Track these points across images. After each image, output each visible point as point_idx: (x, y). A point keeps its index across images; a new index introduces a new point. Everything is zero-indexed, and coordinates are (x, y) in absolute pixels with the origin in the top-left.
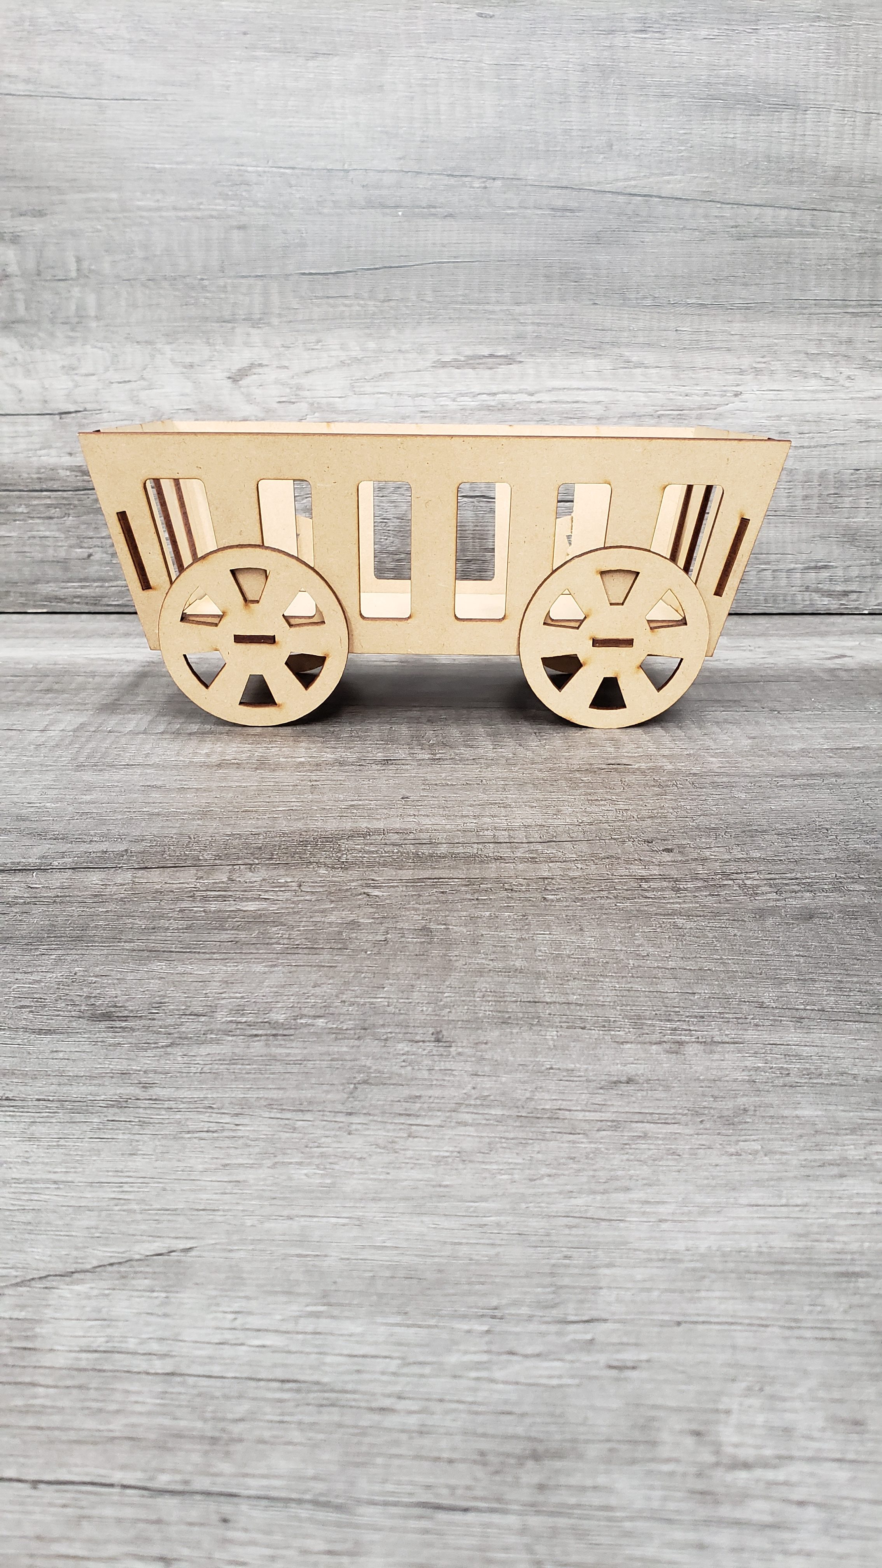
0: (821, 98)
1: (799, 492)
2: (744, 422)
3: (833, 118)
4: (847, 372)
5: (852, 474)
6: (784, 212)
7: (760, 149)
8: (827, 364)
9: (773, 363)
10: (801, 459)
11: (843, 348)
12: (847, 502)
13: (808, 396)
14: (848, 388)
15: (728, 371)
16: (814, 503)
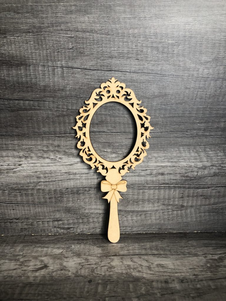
0: (35, 61)
1: (47, 196)
2: (24, 174)
3: (40, 68)
4: (59, 156)
5: (65, 190)
6: (27, 102)
7: (15, 80)
8: (51, 154)
9: (31, 154)
10: (46, 186)
11: (56, 148)
12: (65, 199)
13: (46, 165)
14: (60, 162)
15: (15, 157)
16: (53, 200)
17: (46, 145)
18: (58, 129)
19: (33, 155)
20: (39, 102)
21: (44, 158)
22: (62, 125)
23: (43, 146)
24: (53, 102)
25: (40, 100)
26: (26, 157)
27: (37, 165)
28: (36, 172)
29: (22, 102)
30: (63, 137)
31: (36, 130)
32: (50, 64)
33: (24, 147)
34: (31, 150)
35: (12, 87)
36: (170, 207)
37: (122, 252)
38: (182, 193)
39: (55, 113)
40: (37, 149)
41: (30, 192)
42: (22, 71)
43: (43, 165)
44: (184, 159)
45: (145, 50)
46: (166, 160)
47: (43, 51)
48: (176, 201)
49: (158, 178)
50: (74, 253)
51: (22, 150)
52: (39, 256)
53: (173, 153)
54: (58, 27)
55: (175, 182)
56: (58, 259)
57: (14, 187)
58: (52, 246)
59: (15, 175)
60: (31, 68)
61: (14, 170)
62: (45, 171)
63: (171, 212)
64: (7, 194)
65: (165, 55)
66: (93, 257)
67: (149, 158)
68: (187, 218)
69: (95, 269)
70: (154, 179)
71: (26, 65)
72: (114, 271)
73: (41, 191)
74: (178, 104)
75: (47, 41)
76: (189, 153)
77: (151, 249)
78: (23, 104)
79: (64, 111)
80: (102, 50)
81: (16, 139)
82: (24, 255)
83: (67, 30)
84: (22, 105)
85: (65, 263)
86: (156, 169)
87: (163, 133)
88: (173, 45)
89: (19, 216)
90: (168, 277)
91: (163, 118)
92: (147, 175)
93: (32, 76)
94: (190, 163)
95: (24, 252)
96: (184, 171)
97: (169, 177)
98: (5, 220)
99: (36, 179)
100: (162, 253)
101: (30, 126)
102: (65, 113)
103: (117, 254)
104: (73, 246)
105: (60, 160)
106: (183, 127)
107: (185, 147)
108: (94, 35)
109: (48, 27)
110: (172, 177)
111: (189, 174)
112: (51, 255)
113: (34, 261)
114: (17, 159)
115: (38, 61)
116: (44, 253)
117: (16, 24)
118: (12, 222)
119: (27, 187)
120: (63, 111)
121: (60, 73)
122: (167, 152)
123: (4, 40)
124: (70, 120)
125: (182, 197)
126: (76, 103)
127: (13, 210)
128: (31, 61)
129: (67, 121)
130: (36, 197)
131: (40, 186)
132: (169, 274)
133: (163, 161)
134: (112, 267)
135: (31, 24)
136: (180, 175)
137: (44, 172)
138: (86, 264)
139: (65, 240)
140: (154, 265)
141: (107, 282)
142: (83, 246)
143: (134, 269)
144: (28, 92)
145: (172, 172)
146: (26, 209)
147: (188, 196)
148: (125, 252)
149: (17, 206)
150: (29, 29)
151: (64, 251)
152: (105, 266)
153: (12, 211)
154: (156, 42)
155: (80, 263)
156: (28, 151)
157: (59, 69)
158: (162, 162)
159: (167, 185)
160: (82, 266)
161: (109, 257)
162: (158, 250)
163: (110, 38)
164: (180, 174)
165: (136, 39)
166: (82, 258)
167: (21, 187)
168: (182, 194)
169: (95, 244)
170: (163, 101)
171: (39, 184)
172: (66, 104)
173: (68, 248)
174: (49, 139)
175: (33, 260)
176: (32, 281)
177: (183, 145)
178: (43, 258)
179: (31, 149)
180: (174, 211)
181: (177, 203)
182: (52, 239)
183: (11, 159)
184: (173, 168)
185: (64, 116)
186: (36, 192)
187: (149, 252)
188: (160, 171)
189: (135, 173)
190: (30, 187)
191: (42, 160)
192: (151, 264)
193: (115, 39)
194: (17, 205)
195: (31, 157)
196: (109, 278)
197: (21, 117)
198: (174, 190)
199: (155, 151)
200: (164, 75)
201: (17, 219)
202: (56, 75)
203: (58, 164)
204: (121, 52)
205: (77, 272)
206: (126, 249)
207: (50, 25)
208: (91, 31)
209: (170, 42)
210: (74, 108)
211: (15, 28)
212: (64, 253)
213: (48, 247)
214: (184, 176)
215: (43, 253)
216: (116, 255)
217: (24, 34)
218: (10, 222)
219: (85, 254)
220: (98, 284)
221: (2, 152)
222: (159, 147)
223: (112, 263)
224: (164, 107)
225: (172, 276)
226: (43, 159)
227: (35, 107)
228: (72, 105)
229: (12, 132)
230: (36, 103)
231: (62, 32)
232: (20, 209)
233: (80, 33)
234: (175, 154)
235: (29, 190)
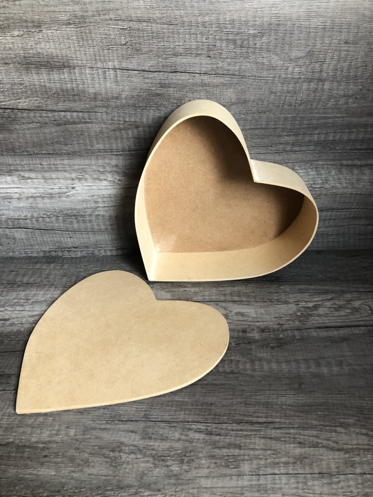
17: (102, 164)
18: (114, 146)
19: (87, 176)
20: (89, 113)
21: (101, 180)
22: (119, 141)
23: (99, 166)
24: (107, 113)
25: (91, 111)
26: (80, 179)
27: (93, 187)
28: (93, 196)
29: (69, 114)
30: (121, 155)
31: (89, 148)
32: (99, 65)
33: (76, 167)
34: (85, 171)
35: (55, 96)
37: (196, 298)
39: (110, 127)
40: (91, 170)
41: (87, 218)
42: (66, 75)
43: (101, 188)
45: (218, 44)
47: (89, 48)
51: (74, 170)
54: (106, 16)
57: (69, 213)
59: (69, 199)
60: (77, 70)
61: (67, 194)
62: (103, 195)
64: (61, 221)
65: (244, 50)
71: (69, 67)
73: (100, 217)
75: (93, 35)
78: (71, 116)
79: (121, 124)
80: (163, 46)
81: (66, 158)
83: (118, 20)
84: (69, 117)
88: (255, 36)
89: (77, 244)
90: (247, 326)
93: (79, 82)
98: (61, 249)
99: (93, 204)
101: (81, 142)
102: (121, 126)
105: (119, 183)
108: (153, 25)
109: (93, 16)
114: (69, 182)
115: (84, 62)
117: (53, 13)
118: (70, 251)
119: (83, 212)
120: (119, 124)
121: (112, 76)
123: (39, 36)
124: (127, 134)
126: (135, 114)
127: (70, 237)
128: (75, 62)
129: (125, 136)
130: (95, 224)
131: (99, 211)
132: (248, 323)
135: (71, 13)
137: (102, 196)
140: (233, 313)
144: (75, 101)
146: (85, 237)
148: (200, 298)
149: (74, 234)
150: (69, 20)
153: (69, 238)
154: (232, 33)
156: (81, 172)
157: (112, 72)
163: (174, 29)
165: (207, 29)
167: (77, 212)
171: (97, 209)
172: (122, 115)
174: (104, 158)
179: (85, 169)
183: (62, 181)
185: (121, 129)
186: (94, 218)
187: (229, 298)
190: (87, 213)
191: (98, 183)
192: (228, 312)
193: (181, 31)
195: (86, 179)
197: (69, 132)
200: (243, 77)
201: (76, 248)
202: (108, 80)
204: (187, 47)
207: (95, 13)
208: (149, 21)
209: (251, 32)
210: (133, 120)
211: (52, 19)
217: (64, 26)
218: (68, 251)
221: (51, 173)
225: (252, 325)
226: (100, 182)
227: (85, 119)
228: (129, 116)
229: (60, 150)
230: (86, 115)
231: (112, 23)
232: (78, 237)
233: (134, 23)
235: (87, 217)
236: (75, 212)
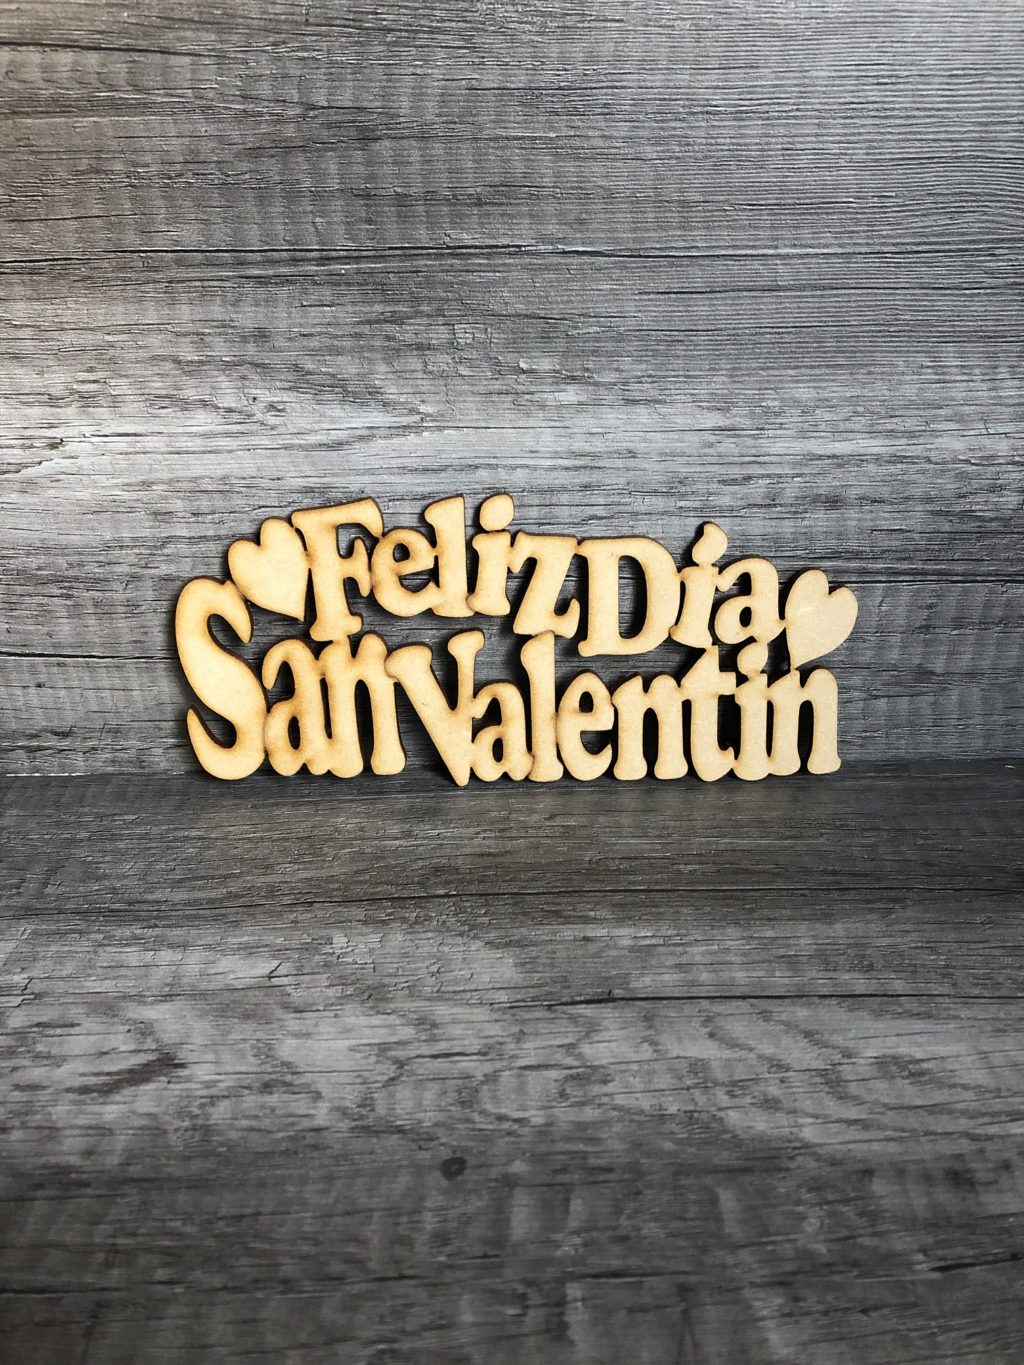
17: (190, 328)
18: (253, 236)
19: (121, 387)
20: (136, 56)
21: (185, 405)
22: (277, 208)
23: (177, 335)
24: (221, 57)
25: (142, 44)
26: (86, 401)
27: (151, 443)
28: (146, 485)
29: (33, 56)
30: (286, 280)
31: (132, 240)
33: (69, 338)
34: (112, 360)
36: (856, 680)
37: (647, 980)
38: (930, 606)
39: (235, 134)
40: (142, 353)
41: (119, 594)
43: (184, 443)
44: (960, 419)
46: (859, 423)
48: (891, 646)
49: (806, 523)
50: (342, 981)
51: (61, 356)
52: (125, 997)
53: (900, 383)
55: (898, 543)
56: (247, 1016)
57: (34, 566)
58: (210, 935)
59: (36, 500)
61: (26, 473)
62: (194, 480)
63: (861, 704)
66: (467, 1010)
67: (767, 411)
68: (942, 734)
69: (482, 1083)
70: (787, 528)
72: (605, 1100)
74: (956, 75)
76: (989, 384)
77: (825, 959)
78: (45, 68)
79: (289, 120)
81: (19, 290)
82: (37, 987)
84: (34, 75)
85: (292, 1042)
86: (798, 475)
87: (858, 264)
89: (69, 719)
91: (862, 167)
92: (749, 506)
94: (986, 441)
95: (34, 973)
96: (951, 486)
97: (869, 516)
99: (148, 524)
100: (899, 986)
101: (95, 212)
102: (290, 131)
103: (618, 992)
104: (339, 940)
105: (272, 420)
106: (971, 223)
107: (969, 347)
110: (885, 518)
111: (978, 503)
112: (197, 995)
113: (97, 1028)
114: (35, 412)
116: (158, 977)
118: (39, 749)
119: (101, 564)
120: (280, 120)
122: (870, 373)
124: (318, 175)
125: (927, 628)
126: (357, 68)
127: (39, 686)
129: (307, 183)
131: (171, 561)
133: (842, 426)
134: (589, 1075)
136: (929, 507)
137: (186, 485)
138: (426, 1050)
139: (287, 900)
141: (564, 1170)
142: (400, 937)
143: (735, 1087)
145: (884, 491)
146: (105, 683)
147: (959, 623)
148: (667, 977)
149: (55, 669)
151: (282, 970)
152: (547, 1067)
153: (33, 691)
155: (383, 1049)
156: (93, 364)
158: (837, 433)
159: (853, 565)
160: (401, 1064)
161: (570, 1009)
162: (871, 967)
164: (929, 500)
166: (394, 1012)
167: (71, 566)
168: (926, 613)
169: (472, 930)
170: (875, 57)
171: (166, 551)
172: (294, 70)
173: (306, 948)
174: (205, 295)
175: (89, 1024)
176: (74, 1160)
177: (958, 338)
178: (151, 1013)
179: (112, 352)
180: (877, 697)
181: (894, 656)
182: (213, 894)
184: (892, 469)
185: (286, 149)
187: (816, 978)
188: (824, 486)
189: (683, 496)
190: (118, 569)
191: (173, 421)
194: (59, 665)
195: (115, 402)
196: (581, 1147)
197: (33, 153)
198: (889, 588)
199: (803, 371)
201: (64, 735)
203: (266, 442)
205: (367, 1102)
206: (671, 961)
210: (346, 98)
212: (285, 981)
213: (184, 946)
214: (947, 514)
215: (153, 982)
216: (608, 999)
218: (29, 750)
219: (413, 991)
220: (509, 1182)
222: (831, 344)
223: (586, 1049)
224: (873, 94)
226: (179, 414)
227: (111, 88)
228: (330, 75)
230: (119, 66)
232: (76, 683)
234: (910, 391)
235: (115, 586)
236: (62, 562)
